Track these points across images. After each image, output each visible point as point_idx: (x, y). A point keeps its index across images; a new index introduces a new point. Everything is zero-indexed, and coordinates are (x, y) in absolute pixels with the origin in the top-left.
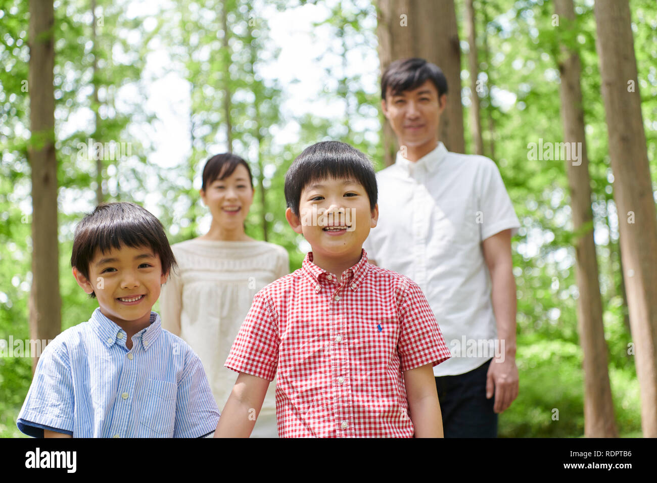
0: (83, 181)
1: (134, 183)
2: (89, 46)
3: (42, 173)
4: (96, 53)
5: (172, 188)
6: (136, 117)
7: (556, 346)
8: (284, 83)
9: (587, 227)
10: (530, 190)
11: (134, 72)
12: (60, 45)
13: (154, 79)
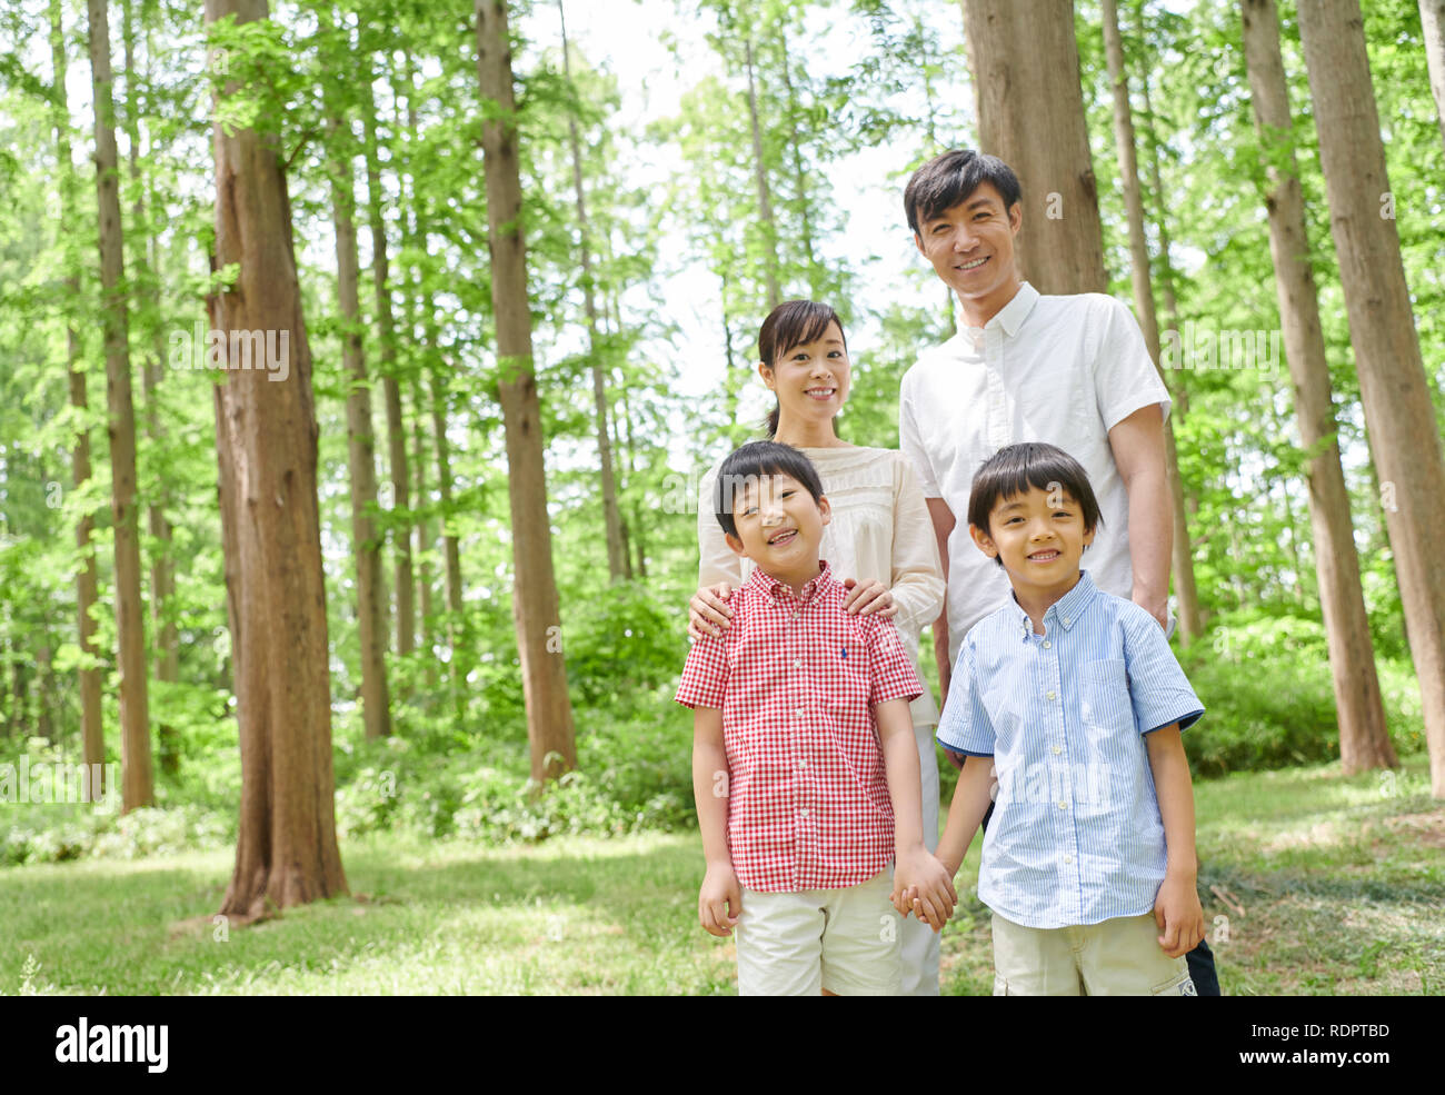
0: (577, 425)
1: (651, 424)
2: (577, 236)
3: (520, 418)
4: (585, 247)
5: (706, 426)
6: (651, 329)
7: (1287, 624)
8: (854, 265)
9: (1325, 442)
10: (1235, 392)
11: (641, 266)
12: (535, 236)
13: (669, 274)
